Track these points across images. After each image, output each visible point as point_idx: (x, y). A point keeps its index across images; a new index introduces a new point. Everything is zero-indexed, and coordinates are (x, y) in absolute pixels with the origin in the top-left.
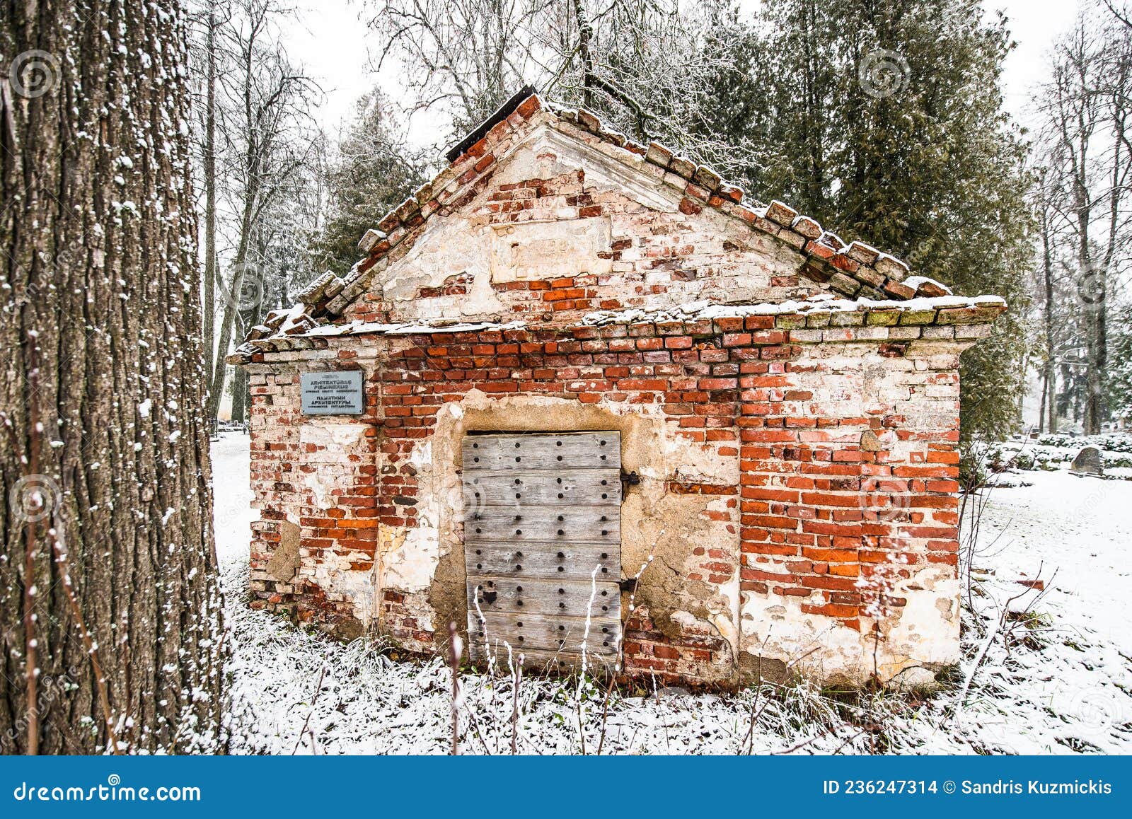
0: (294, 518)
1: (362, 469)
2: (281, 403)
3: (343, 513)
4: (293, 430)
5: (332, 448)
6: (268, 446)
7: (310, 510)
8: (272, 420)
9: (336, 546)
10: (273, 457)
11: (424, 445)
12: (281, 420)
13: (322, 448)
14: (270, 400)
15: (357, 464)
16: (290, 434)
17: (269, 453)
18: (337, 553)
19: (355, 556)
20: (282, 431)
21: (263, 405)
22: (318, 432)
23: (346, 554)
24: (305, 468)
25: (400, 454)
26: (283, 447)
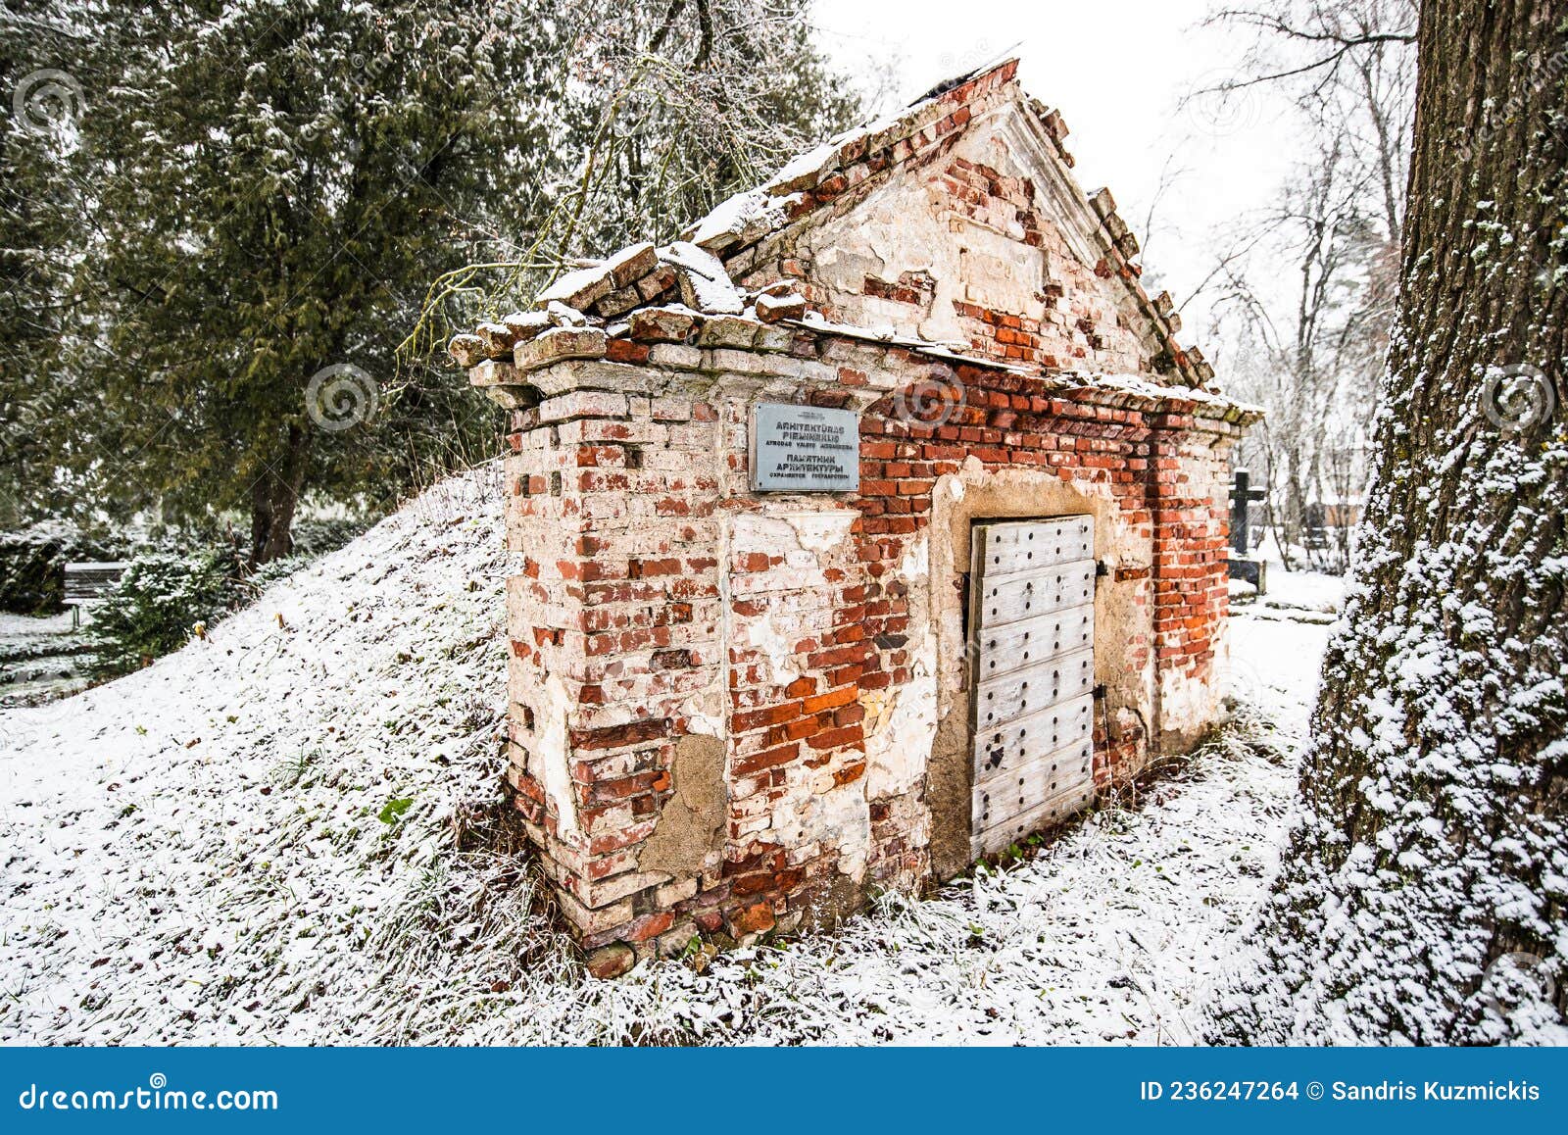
0: (709, 722)
1: (848, 594)
2: (663, 464)
3: (813, 682)
4: (697, 526)
5: (795, 558)
6: (635, 569)
7: (754, 694)
8: (642, 505)
9: (808, 753)
10: (647, 594)
11: (917, 542)
12: (669, 504)
13: (777, 560)
14: (635, 458)
15: (838, 587)
16: (689, 535)
17: (639, 586)
18: (809, 763)
19: (839, 760)
20: (670, 528)
21: (617, 467)
22: (769, 527)
23: (825, 761)
24: (743, 608)
25: (884, 563)
26: (672, 567)
